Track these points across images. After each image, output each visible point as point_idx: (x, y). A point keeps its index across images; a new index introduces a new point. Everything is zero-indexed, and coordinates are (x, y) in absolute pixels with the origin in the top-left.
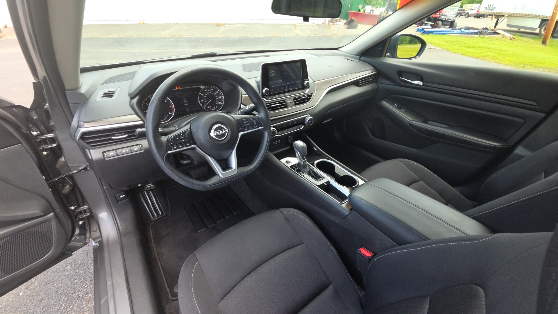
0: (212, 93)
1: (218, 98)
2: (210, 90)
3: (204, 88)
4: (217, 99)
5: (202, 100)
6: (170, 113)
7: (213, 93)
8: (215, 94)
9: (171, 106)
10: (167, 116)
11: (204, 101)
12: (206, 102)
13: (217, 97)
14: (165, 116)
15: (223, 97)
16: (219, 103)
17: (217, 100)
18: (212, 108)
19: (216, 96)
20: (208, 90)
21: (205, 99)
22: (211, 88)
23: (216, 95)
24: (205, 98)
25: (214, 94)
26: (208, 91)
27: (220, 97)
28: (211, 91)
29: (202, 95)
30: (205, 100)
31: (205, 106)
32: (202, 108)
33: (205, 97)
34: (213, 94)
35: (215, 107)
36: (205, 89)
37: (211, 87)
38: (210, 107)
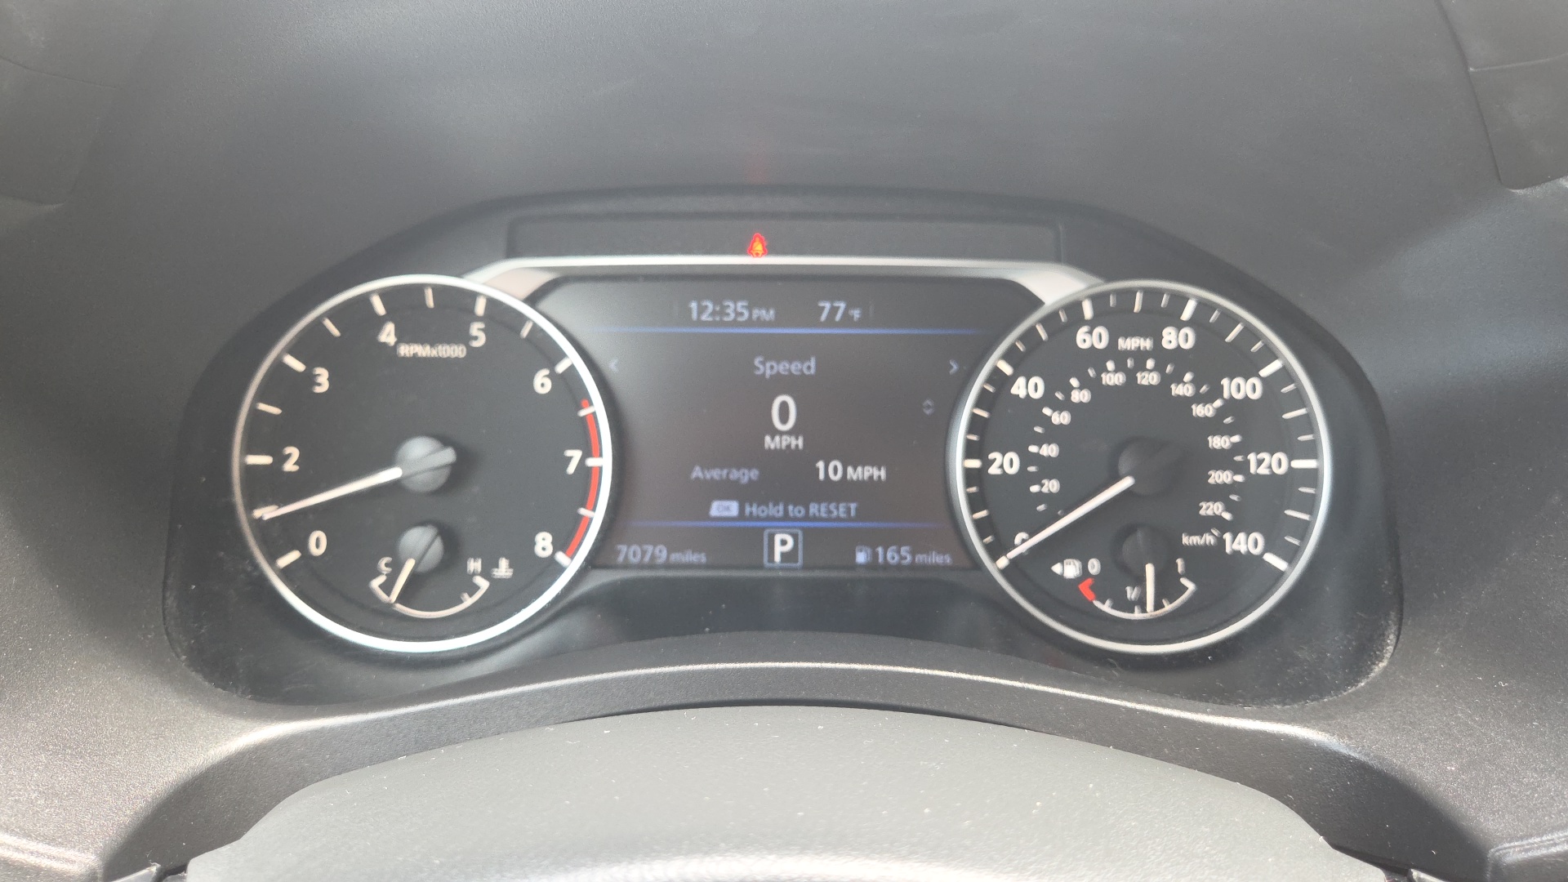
0: (1167, 381)
1: (1243, 468)
2: (1158, 339)
3: (1074, 308)
4: (1219, 477)
5: (1005, 463)
6: (543, 543)
7: (1183, 390)
8: (1207, 399)
9: (588, 454)
10: (503, 570)
11: (1024, 479)
12: (1052, 486)
13: (1223, 460)
14: (474, 565)
15: (1313, 477)
16: (1244, 543)
17: (1219, 493)
18: (1108, 586)
19: (1218, 442)
20: (1128, 344)
21: (1050, 450)
22: (1180, 325)
23: (1214, 425)
24: (1053, 434)
25: (1200, 411)
26: (1120, 358)
27: (1270, 463)
28: (1159, 352)
29: (1019, 388)
30: (1048, 468)
31: (1023, 543)
32: (978, 565)
33: (1061, 418)
34: (1186, 402)
35: (1167, 587)
36: (1092, 325)
37: (1180, 300)
38: (1094, 566)
